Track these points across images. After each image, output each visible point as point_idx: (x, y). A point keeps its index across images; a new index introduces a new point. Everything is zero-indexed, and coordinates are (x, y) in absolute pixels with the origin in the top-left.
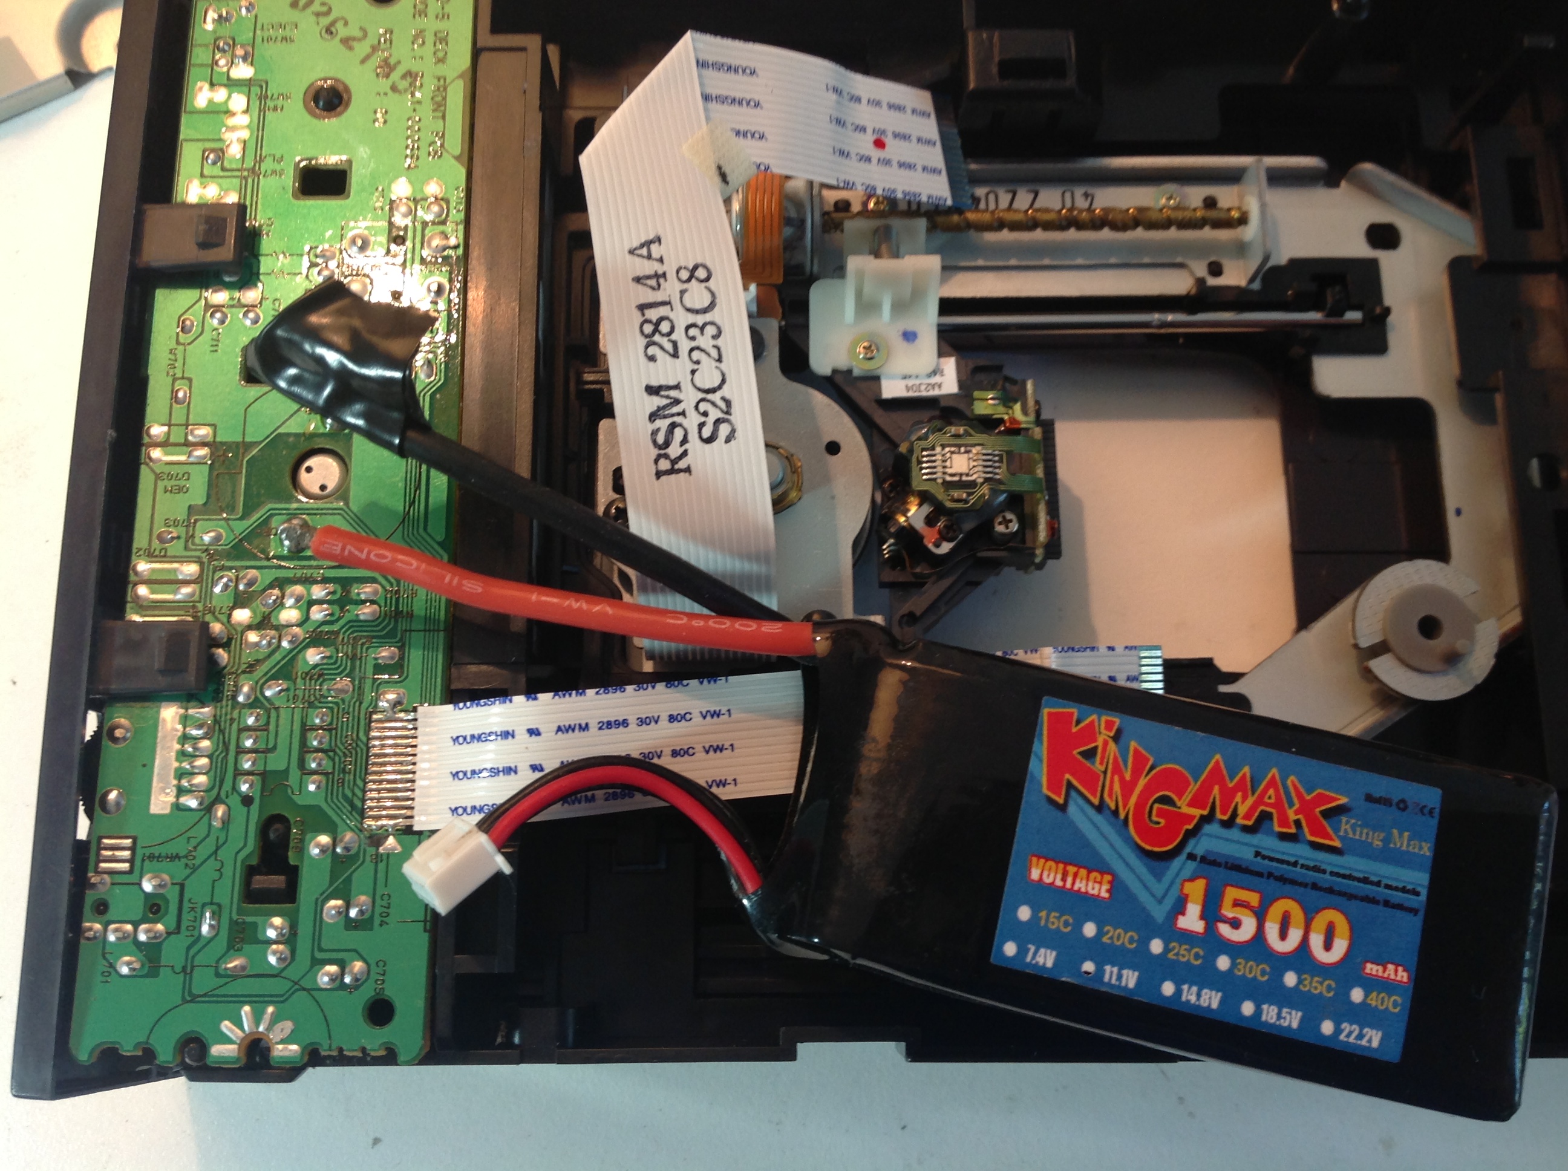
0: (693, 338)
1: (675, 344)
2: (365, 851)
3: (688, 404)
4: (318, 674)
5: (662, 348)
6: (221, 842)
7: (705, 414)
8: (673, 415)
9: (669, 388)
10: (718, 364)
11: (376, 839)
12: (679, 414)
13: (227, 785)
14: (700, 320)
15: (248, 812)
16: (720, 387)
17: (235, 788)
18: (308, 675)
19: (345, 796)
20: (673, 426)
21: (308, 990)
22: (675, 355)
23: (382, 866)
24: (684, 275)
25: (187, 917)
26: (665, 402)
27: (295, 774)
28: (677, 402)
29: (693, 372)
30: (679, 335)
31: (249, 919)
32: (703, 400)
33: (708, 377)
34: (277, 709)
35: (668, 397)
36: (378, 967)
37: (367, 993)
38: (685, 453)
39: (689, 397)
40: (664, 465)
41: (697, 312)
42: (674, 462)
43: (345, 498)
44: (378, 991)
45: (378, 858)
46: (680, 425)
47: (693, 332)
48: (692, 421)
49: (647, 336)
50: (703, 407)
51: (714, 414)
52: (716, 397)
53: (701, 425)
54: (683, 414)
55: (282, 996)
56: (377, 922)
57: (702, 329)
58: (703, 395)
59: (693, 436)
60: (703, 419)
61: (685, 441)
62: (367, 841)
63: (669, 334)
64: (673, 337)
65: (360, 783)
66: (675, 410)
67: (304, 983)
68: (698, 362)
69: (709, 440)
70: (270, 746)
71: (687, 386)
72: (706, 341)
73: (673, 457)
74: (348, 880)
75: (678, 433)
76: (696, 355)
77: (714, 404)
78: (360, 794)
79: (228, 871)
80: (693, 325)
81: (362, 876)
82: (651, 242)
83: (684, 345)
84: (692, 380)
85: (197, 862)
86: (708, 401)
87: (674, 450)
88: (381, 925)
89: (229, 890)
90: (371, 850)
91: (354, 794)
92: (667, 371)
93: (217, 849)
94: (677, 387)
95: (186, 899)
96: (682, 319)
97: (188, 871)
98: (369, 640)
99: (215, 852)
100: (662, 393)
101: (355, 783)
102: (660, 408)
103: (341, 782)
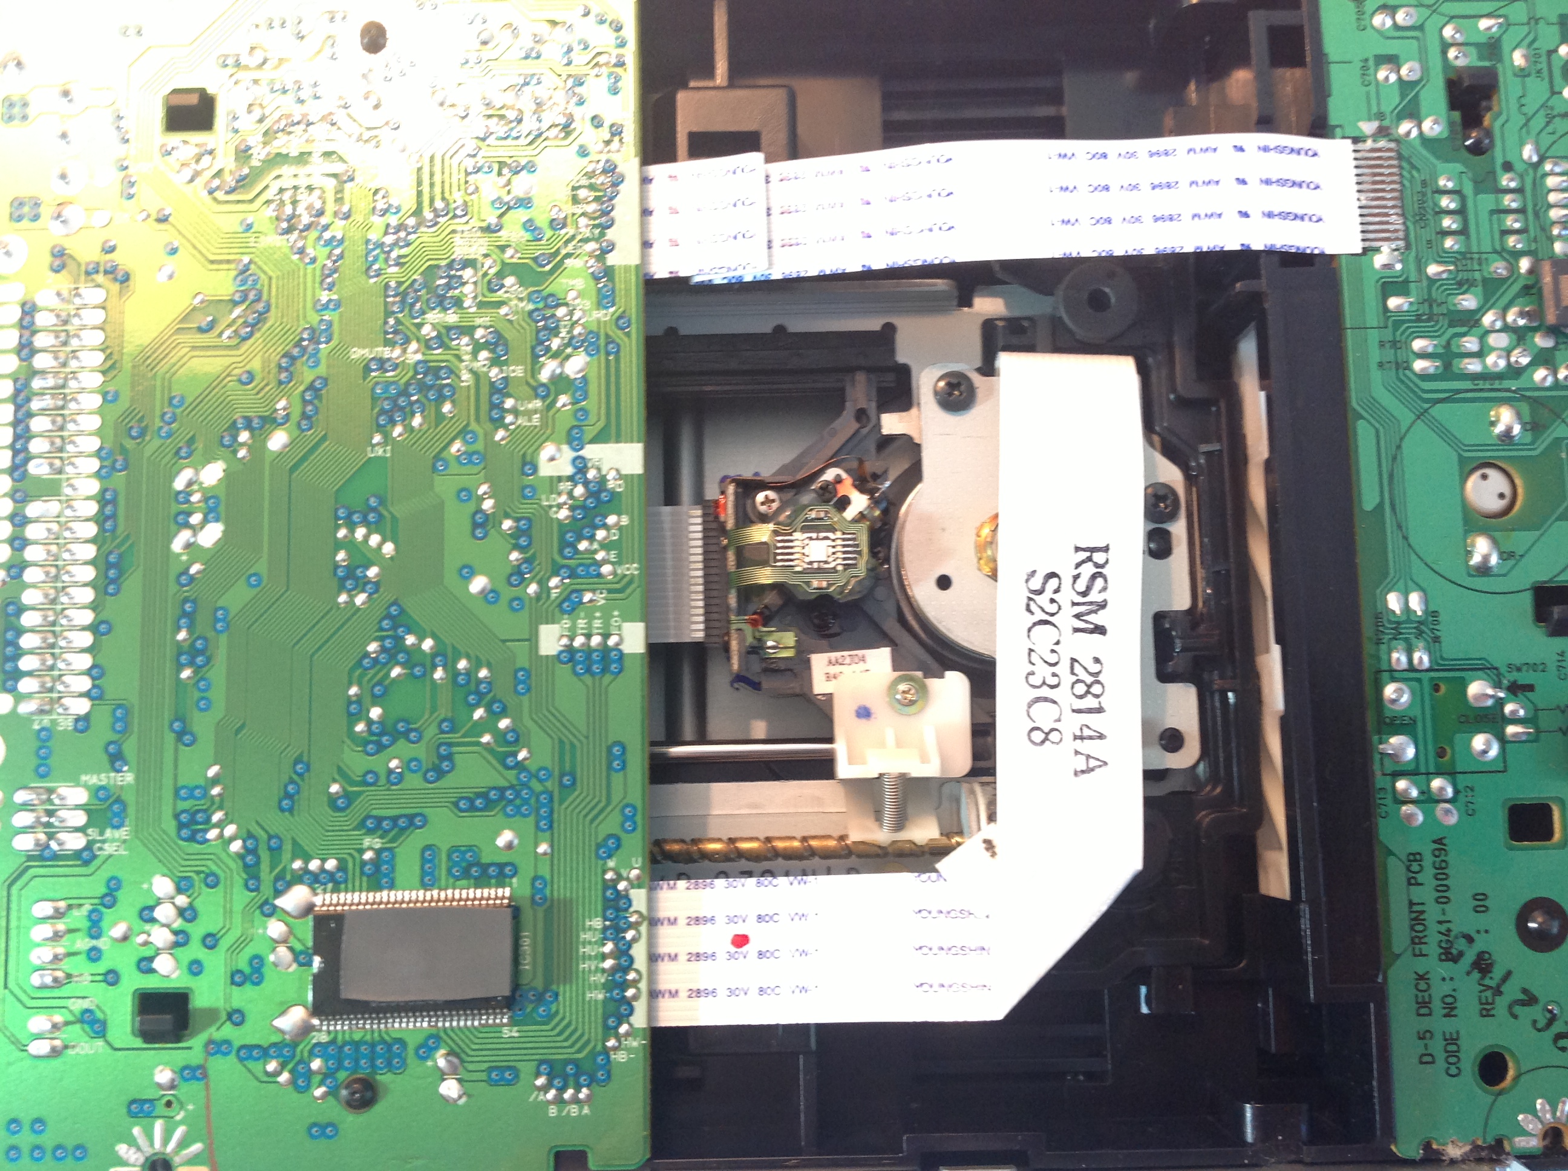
0: (1054, 675)
1: (1073, 672)
3: (1068, 611)
6: (1524, 130)
8: (1084, 604)
9: (1084, 631)
10: (1032, 647)
12: (1078, 604)
14: (1045, 692)
16: (1034, 626)
19: (1418, 170)
20: (1084, 594)
22: (1073, 661)
24: (1054, 736)
25: (1544, 66)
26: (1091, 618)
27: (1468, 189)
28: (1078, 616)
29: (1058, 643)
30: (1067, 679)
31: (1487, 64)
32: (1052, 615)
33: (1044, 636)
35: (1086, 622)
38: (1078, 565)
39: (1066, 619)
40: (1099, 557)
41: (1046, 699)
42: (1089, 559)
46: (1078, 593)
47: (1053, 681)
48: (1067, 596)
50: (1053, 608)
51: (1043, 600)
52: (1039, 617)
53: (1057, 591)
54: (1074, 604)
57: (1044, 683)
58: (1052, 619)
59: (1067, 581)
60: (1055, 596)
61: (1076, 578)
63: (1078, 681)
64: (1074, 678)
66: (1082, 609)
68: (1053, 651)
69: (1051, 575)
71: (1066, 630)
72: (1043, 672)
73: (1090, 564)
75: (1081, 586)
76: (1053, 658)
77: (1043, 610)
78: (1405, 173)
79: (1514, 105)
80: (1052, 687)
83: (1063, 669)
84: (1060, 636)
85: (1542, 113)
86: (1047, 613)
87: (1088, 570)
89: (1509, 89)
92: (1086, 647)
93: (1526, 124)
94: (1076, 630)
95: (1547, 80)
96: (1063, 695)
97: (1550, 104)
98: (1418, 318)
99: (1528, 120)
100: (1092, 626)
101: (1411, 182)
102: (1095, 612)
103: (1424, 183)
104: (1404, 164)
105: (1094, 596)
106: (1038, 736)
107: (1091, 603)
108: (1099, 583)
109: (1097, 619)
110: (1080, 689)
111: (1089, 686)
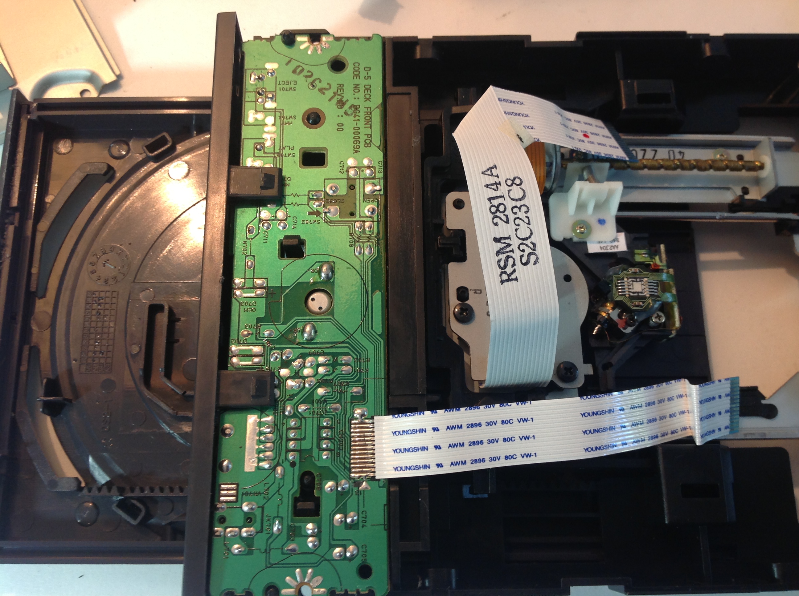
0: (515, 213)
1: (507, 216)
2: (352, 489)
3: (514, 246)
4: (323, 400)
5: (501, 219)
6: (281, 485)
7: (523, 251)
8: (507, 252)
9: (505, 238)
10: (528, 226)
11: (357, 483)
12: (510, 251)
13: (283, 457)
14: (518, 204)
15: (294, 470)
16: (530, 237)
17: (286, 458)
18: (319, 401)
19: (341, 462)
20: (508, 257)
21: (328, 560)
22: (507, 222)
23: (361, 497)
24: (510, 182)
25: (265, 524)
26: (503, 245)
27: (315, 451)
28: (509, 245)
29: (516, 230)
30: (509, 212)
31: (297, 524)
32: (522, 244)
33: (524, 232)
34: (305, 418)
35: (505, 243)
36: (363, 548)
37: (357, 562)
38: (514, 271)
39: (515, 242)
40: (505, 277)
41: (516, 200)
42: (509, 275)
43: (332, 313)
44: (363, 560)
45: (358, 493)
46: (512, 257)
47: (515, 210)
48: (517, 255)
49: (493, 213)
50: (522, 247)
51: (528, 251)
52: (528, 242)
53: (522, 257)
54: (512, 251)
55: (316, 563)
56: (361, 524)
57: (520, 208)
58: (522, 241)
59: (518, 262)
60: (522, 253)
61: (514, 265)
62: (353, 484)
63: (504, 212)
64: (506, 213)
65: (348, 455)
66: (508, 249)
67: (327, 557)
68: (518, 225)
69: (525, 264)
70: (302, 437)
71: (513, 237)
72: (521, 215)
73: (508, 273)
74: (345, 505)
75: (511, 261)
76: (517, 221)
77: (527, 245)
78: (348, 461)
79: (285, 500)
80: (515, 207)
81: (352, 501)
82: (492, 168)
83: (512, 217)
84: (516, 234)
85: (270, 496)
86: (524, 244)
87: (509, 269)
88: (363, 527)
89: (286, 509)
90: (355, 489)
91: (345, 461)
92: (504, 230)
93: (280, 489)
94: (509, 238)
95: (265, 515)
96: (510, 204)
97: (265, 501)
98: (348, 383)
99: (278, 491)
100: (502, 241)
101: (345, 455)
102: (501, 249)
103: (339, 454)
104: (348, 466)
105: (503, 257)
106: (517, 181)
107: (504, 253)
108: (502, 264)
109: (500, 245)
110: (501, 208)
111: (498, 210)
